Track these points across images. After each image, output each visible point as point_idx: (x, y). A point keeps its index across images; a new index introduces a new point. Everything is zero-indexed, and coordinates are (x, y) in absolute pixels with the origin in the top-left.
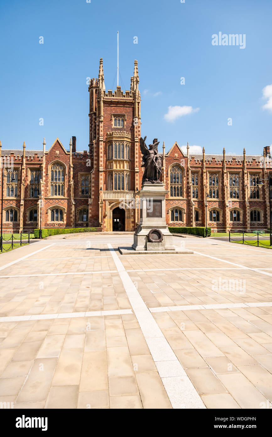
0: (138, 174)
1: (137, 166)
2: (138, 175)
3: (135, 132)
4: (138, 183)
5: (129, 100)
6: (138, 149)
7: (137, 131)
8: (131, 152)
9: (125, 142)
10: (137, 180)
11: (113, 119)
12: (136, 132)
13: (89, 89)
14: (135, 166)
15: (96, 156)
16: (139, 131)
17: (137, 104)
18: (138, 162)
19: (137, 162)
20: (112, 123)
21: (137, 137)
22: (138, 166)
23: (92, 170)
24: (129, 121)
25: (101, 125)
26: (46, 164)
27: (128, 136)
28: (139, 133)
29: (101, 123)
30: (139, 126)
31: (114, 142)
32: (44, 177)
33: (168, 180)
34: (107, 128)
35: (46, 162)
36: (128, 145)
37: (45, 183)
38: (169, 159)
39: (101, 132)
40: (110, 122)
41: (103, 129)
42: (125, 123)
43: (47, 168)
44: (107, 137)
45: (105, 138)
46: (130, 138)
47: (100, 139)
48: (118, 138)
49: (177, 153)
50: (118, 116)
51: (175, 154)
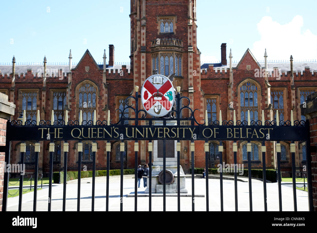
0: (192, 95)
1: (191, 84)
2: (193, 97)
3: (188, 39)
7: (192, 38)
8: (184, 66)
9: (175, 52)
11: (159, 22)
12: (190, 39)
14: (189, 85)
15: (136, 73)
16: (194, 37)
19: (191, 79)
20: (157, 28)
21: (192, 45)
22: (192, 85)
23: (132, 92)
24: (181, 24)
25: (144, 31)
26: (73, 85)
27: (178, 45)
28: (194, 39)
29: (143, 29)
30: (195, 31)
31: (160, 53)
32: (70, 101)
33: (238, 103)
34: (151, 34)
35: (73, 82)
36: (179, 56)
37: (71, 109)
38: (238, 72)
39: (143, 40)
40: (155, 26)
41: (146, 37)
42: (176, 28)
43: (73, 89)
44: (152, 47)
45: (148, 48)
46: (181, 47)
47: (141, 51)
48: (165, 48)
49: (249, 63)
50: (166, 18)
51: (247, 66)
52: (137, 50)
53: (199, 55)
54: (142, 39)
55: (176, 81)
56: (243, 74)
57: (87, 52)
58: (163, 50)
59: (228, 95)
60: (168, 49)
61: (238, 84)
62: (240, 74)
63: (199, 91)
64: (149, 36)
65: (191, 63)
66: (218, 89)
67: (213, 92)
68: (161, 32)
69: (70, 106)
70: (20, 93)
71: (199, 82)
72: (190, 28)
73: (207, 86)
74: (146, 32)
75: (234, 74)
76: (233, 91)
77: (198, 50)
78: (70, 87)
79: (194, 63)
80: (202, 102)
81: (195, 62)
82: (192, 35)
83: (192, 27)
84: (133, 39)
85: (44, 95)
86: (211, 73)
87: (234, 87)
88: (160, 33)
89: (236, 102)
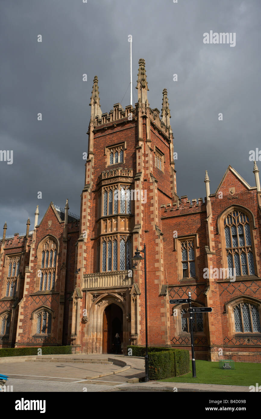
0: (137, 236)
2: (139, 239)
3: (137, 165)
10: (136, 248)
11: (108, 154)
12: (140, 164)
14: (136, 223)
17: (141, 120)
19: (138, 215)
20: (106, 161)
21: (141, 171)
22: (140, 222)
24: (131, 150)
25: (89, 167)
26: (36, 243)
27: (126, 175)
28: (146, 164)
30: (148, 154)
31: (104, 188)
32: (32, 261)
33: (220, 243)
34: (99, 169)
35: (36, 240)
36: (128, 188)
37: (32, 271)
38: (218, 200)
40: (103, 159)
42: (125, 156)
43: (36, 249)
45: (95, 186)
47: (84, 189)
48: (109, 181)
49: (233, 185)
50: (115, 148)
51: (230, 190)
53: (153, 183)
54: (87, 176)
55: (122, 221)
56: (225, 202)
58: (106, 183)
59: (206, 233)
60: (112, 181)
61: (219, 216)
62: (220, 202)
63: (154, 230)
64: (97, 172)
66: (194, 227)
67: (187, 232)
70: (6, 260)
71: (154, 219)
72: (139, 152)
73: (180, 224)
75: (212, 204)
76: (212, 227)
77: (151, 176)
78: (32, 246)
82: (141, 159)
83: (141, 150)
86: (185, 207)
87: (213, 220)
88: (109, 166)
89: (217, 242)
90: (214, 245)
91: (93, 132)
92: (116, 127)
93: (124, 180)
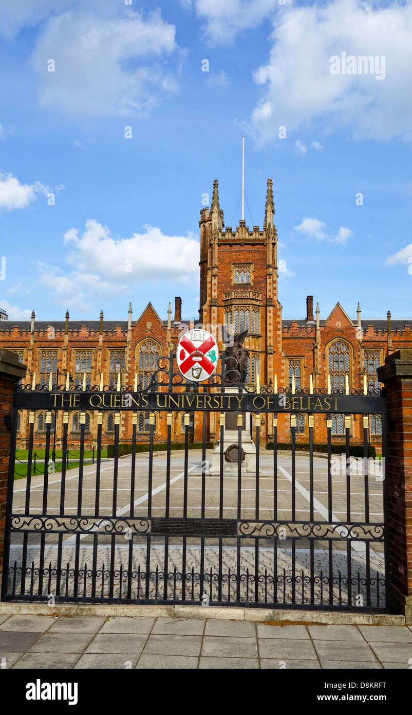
0: (271, 356)
1: (270, 344)
2: (272, 359)
3: (268, 290)
4: (272, 371)
5: (259, 241)
6: (272, 318)
7: (272, 290)
8: (262, 322)
9: (251, 306)
10: (270, 366)
11: (233, 271)
12: (270, 290)
13: (200, 224)
14: (268, 344)
16: (275, 289)
17: (271, 246)
18: (272, 338)
19: (270, 337)
20: (231, 278)
21: (272, 297)
22: (272, 345)
24: (259, 273)
25: (215, 281)
26: (132, 343)
27: (256, 298)
28: (274, 291)
29: (215, 279)
30: (275, 281)
31: (235, 307)
32: (129, 362)
33: (325, 366)
34: (224, 285)
35: (132, 340)
36: (257, 310)
37: (129, 372)
38: (327, 330)
39: (215, 292)
40: (229, 276)
41: (218, 288)
42: (253, 277)
43: (133, 349)
44: (225, 299)
45: (220, 301)
46: (259, 300)
47: (212, 304)
48: (240, 301)
49: (339, 320)
50: (241, 267)
51: (337, 323)
52: (208, 303)
53: (280, 309)
54: (213, 290)
55: (253, 340)
56: (332, 333)
57: (150, 305)
58: (237, 303)
59: (314, 357)
60: (244, 302)
61: (326, 344)
62: (328, 332)
63: (280, 351)
64: (222, 287)
65: (270, 319)
66: (302, 350)
67: (296, 353)
68: (236, 283)
69: (129, 368)
70: (73, 353)
71: (280, 341)
72: (270, 278)
73: (289, 346)
74: (218, 282)
75: (321, 332)
76: (320, 352)
77: (279, 303)
78: (129, 346)
79: (274, 319)
80: (283, 364)
81: (275, 317)
82: (271, 286)
83: (271, 277)
84: (203, 290)
85: (99, 355)
86: (295, 330)
87: (321, 347)
88: (234, 284)
89: (323, 365)
90: (320, 367)
91: (218, 244)
92: (242, 246)
93: (254, 302)
